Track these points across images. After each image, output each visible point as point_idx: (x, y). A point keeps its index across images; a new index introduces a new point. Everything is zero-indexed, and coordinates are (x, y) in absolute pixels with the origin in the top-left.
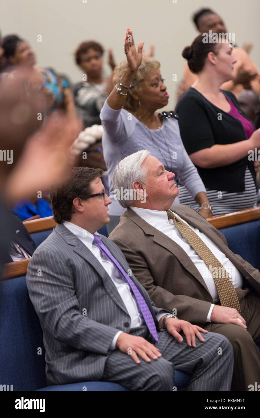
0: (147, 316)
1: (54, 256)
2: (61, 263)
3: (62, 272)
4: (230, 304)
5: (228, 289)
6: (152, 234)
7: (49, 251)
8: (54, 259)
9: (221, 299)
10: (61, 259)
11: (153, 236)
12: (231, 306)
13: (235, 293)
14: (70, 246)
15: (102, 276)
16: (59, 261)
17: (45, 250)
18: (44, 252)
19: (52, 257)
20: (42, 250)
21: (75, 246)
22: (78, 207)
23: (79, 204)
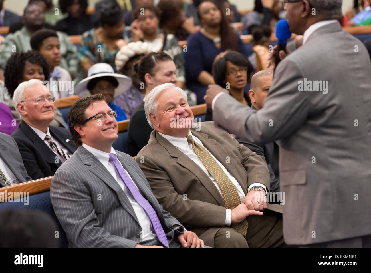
0: (157, 225)
1: (71, 175)
2: (77, 180)
3: (79, 189)
6: (177, 157)
7: (67, 171)
8: (71, 178)
10: (78, 177)
11: (178, 158)
14: (87, 166)
15: (116, 190)
16: (76, 179)
17: (63, 170)
18: (62, 172)
19: (69, 176)
20: (61, 170)
21: (90, 165)
22: (80, 132)
23: (81, 129)
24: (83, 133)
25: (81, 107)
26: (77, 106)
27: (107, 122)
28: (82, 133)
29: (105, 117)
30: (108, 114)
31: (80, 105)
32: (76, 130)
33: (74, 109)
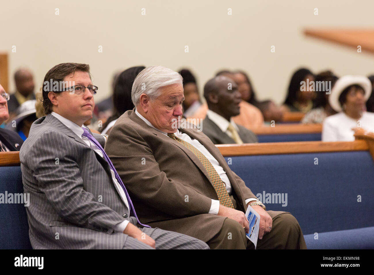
4: (226, 203)
5: (225, 198)
9: (220, 197)
12: (226, 205)
13: (231, 204)
22: (53, 101)
23: (54, 98)
24: (57, 102)
25: (61, 73)
26: (58, 70)
27: (86, 97)
28: (55, 102)
29: (84, 91)
30: (88, 88)
31: (61, 70)
32: (49, 98)
33: (53, 73)
